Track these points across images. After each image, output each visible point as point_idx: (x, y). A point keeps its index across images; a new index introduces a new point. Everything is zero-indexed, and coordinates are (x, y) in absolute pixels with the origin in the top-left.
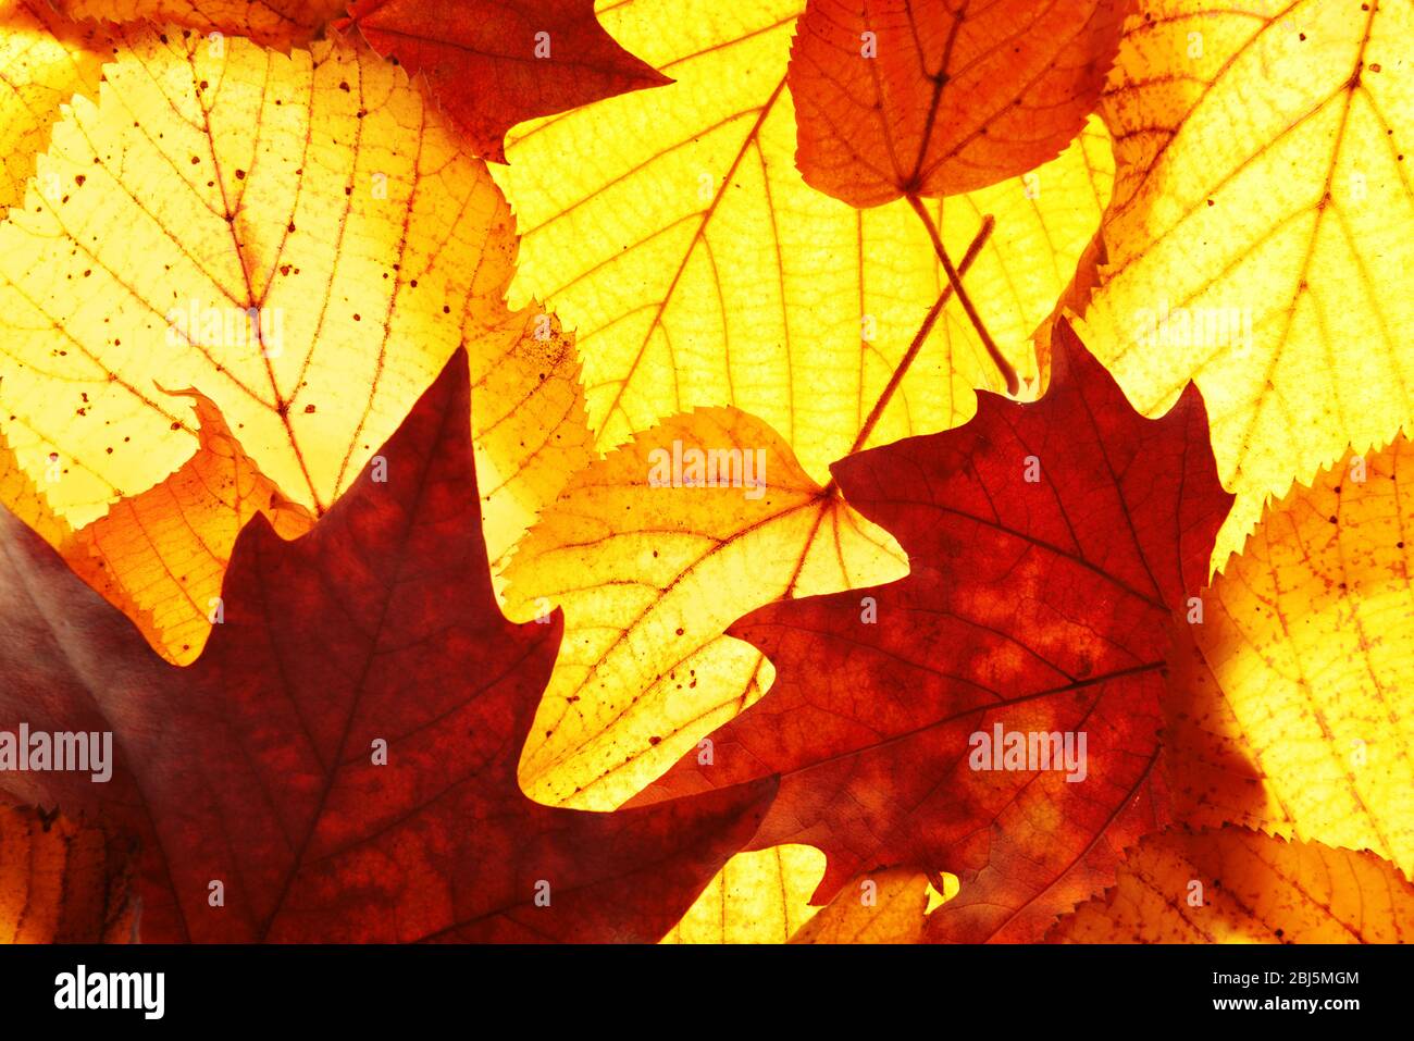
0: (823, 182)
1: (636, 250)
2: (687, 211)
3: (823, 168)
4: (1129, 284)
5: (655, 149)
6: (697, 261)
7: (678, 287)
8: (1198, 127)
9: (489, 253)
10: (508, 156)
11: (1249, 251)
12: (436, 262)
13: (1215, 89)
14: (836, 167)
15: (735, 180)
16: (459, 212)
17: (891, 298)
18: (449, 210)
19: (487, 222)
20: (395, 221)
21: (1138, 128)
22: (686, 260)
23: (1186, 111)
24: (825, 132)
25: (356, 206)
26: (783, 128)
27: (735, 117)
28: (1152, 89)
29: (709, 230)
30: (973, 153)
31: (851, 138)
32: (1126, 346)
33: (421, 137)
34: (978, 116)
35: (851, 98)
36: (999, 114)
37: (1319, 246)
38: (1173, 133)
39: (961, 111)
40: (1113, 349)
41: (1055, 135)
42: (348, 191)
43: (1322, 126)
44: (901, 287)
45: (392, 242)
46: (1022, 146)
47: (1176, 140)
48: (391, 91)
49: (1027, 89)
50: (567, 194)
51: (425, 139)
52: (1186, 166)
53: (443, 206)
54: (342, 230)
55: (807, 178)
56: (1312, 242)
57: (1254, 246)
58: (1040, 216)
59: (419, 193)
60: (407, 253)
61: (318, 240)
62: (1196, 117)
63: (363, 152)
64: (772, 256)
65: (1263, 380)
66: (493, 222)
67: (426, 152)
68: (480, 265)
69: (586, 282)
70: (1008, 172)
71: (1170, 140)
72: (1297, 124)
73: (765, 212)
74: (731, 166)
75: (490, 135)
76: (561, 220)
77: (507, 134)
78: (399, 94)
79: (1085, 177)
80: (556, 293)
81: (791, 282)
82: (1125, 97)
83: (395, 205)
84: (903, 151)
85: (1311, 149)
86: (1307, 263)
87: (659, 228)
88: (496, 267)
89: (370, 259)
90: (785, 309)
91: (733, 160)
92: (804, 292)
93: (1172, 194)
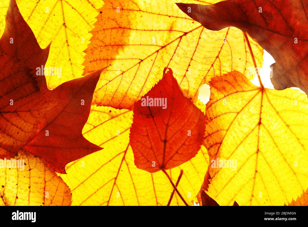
0: (142, 167)
1: (100, 189)
2: (111, 178)
3: (141, 164)
4: (217, 179)
5: (101, 165)
6: (115, 190)
7: (111, 197)
8: (226, 140)
9: (65, 198)
10: (67, 172)
11: (243, 166)
12: (52, 202)
13: (229, 131)
14: (144, 164)
15: (121, 169)
16: (56, 189)
17: (162, 191)
18: (54, 189)
19: (63, 191)
20: (41, 193)
21: (213, 144)
22: (112, 190)
23: (223, 138)
24: (140, 155)
25: (31, 191)
26: (130, 155)
27: (119, 154)
28: (214, 135)
29: (117, 182)
30: (175, 158)
31: (147, 156)
32: (218, 193)
33: (45, 173)
34: (175, 149)
35: (145, 147)
36: (180, 148)
37: (258, 162)
38: (221, 143)
39: (171, 148)
40: (215, 194)
41: (194, 151)
42: (29, 188)
43: (254, 134)
44: (164, 188)
45: (42, 198)
46: (186, 155)
47: (222, 145)
48: (36, 164)
49: (186, 141)
50: (82, 179)
51: (46, 173)
52: (225, 149)
53: (52, 188)
54: (29, 197)
55: (138, 167)
56: (257, 161)
57: (243, 164)
58: (193, 165)
59: (46, 186)
60: (45, 200)
61: (23, 200)
62: (225, 138)
63: (31, 178)
64: (132, 186)
65: (251, 195)
66: (65, 190)
67: (46, 176)
68: (63, 201)
69: (89, 199)
70: (185, 161)
71: (221, 145)
72: (248, 135)
73: (129, 176)
74: (119, 166)
75: (62, 167)
76: (82, 185)
77: (66, 166)
78: (38, 164)
79: (202, 155)
80: (83, 202)
81: (138, 191)
82: (208, 138)
83: (41, 189)
84: (159, 159)
85: (253, 140)
86: (256, 166)
87: (105, 183)
88: (67, 201)
89: (37, 202)
90: (137, 198)
91: (120, 165)
92: (141, 193)
93: (223, 156)
